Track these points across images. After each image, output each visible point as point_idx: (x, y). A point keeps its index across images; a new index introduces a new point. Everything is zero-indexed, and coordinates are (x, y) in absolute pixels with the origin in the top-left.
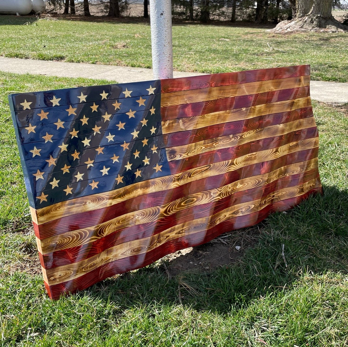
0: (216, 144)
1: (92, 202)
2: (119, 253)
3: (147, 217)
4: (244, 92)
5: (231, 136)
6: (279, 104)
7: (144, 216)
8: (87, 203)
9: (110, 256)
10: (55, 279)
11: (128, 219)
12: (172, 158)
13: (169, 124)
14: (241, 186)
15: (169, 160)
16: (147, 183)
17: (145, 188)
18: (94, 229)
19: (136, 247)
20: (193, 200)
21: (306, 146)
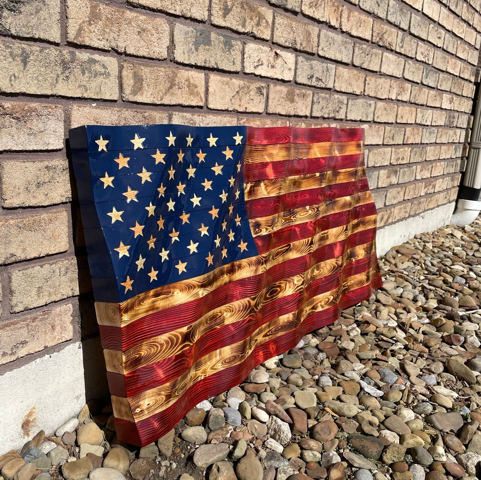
0: (293, 218)
1: (181, 291)
2: (208, 368)
3: (237, 314)
4: (315, 154)
5: (308, 207)
6: (345, 173)
7: (233, 313)
8: (175, 293)
9: (199, 373)
10: (142, 411)
11: (215, 317)
12: (256, 233)
13: (251, 187)
14: (318, 272)
15: (254, 236)
16: (233, 266)
17: (231, 274)
18: (186, 331)
19: (228, 357)
20: (277, 290)
21: (367, 224)
